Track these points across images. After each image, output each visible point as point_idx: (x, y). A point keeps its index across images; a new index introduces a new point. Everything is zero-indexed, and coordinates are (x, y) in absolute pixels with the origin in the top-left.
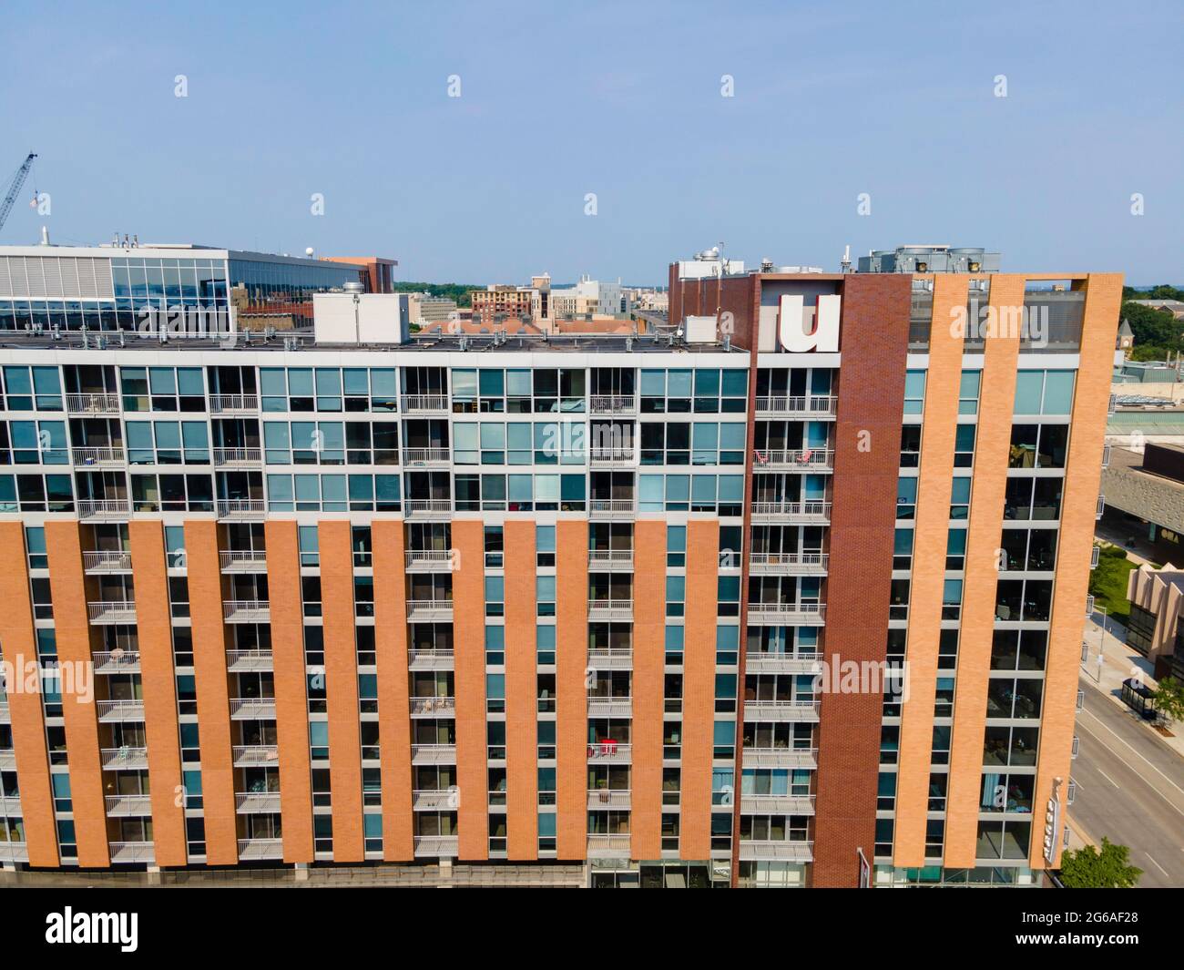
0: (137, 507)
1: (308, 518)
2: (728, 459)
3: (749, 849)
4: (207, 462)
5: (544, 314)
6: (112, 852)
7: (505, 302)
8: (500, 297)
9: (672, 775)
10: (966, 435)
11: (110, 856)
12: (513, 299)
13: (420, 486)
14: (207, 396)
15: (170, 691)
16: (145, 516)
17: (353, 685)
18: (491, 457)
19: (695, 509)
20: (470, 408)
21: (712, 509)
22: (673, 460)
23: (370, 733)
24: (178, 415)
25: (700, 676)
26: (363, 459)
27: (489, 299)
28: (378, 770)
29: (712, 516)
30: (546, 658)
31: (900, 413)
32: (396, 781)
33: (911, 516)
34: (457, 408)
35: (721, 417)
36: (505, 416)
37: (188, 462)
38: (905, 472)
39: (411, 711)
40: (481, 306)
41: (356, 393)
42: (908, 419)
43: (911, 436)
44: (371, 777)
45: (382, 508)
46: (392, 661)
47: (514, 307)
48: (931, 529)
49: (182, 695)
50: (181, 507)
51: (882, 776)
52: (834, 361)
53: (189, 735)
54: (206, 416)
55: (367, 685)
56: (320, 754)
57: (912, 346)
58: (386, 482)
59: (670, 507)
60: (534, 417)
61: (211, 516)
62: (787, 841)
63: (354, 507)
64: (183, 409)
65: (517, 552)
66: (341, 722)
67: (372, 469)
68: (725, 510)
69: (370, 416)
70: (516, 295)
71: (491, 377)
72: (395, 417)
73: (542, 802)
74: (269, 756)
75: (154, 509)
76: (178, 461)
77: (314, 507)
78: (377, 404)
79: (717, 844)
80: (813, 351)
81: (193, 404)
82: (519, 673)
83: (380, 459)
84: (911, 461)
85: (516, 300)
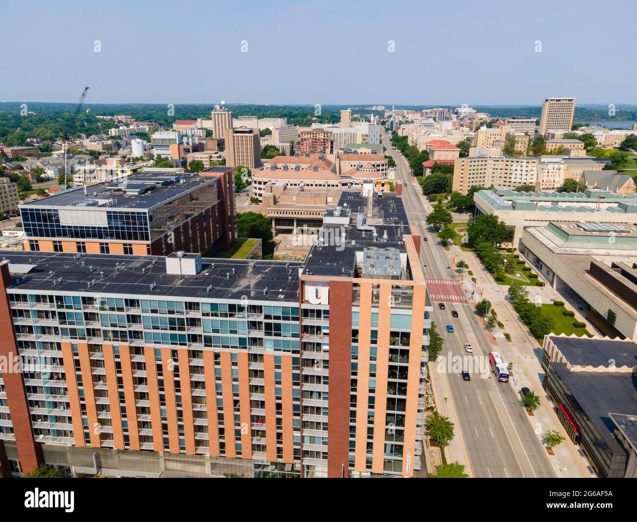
0: (105, 340)
1: (157, 346)
2: (294, 336)
3: (307, 461)
4: (125, 327)
5: (332, 152)
6: (101, 443)
7: (317, 138)
8: (314, 135)
9: (279, 436)
10: (374, 334)
11: (101, 444)
12: (321, 136)
13: (194, 338)
14: (125, 307)
15: (117, 396)
16: (107, 343)
17: (174, 398)
18: (216, 331)
19: (284, 351)
20: (208, 315)
21: (290, 351)
22: (276, 335)
23: (180, 414)
24: (116, 313)
25: (288, 404)
26: (174, 329)
27: (309, 136)
28: (183, 425)
29: (290, 354)
30: (236, 395)
31: (351, 325)
32: (189, 430)
33: (357, 358)
34: (204, 315)
35: (291, 322)
36: (219, 318)
37: (120, 327)
38: (353, 344)
39: (193, 408)
40: (305, 140)
41: (171, 309)
42: (354, 327)
43: (355, 333)
44: (181, 427)
45: (181, 344)
46: (186, 392)
47: (322, 140)
48: (363, 364)
49: (121, 397)
50: (118, 340)
51: (350, 442)
52: (327, 308)
53: (123, 409)
54: (124, 313)
55: (178, 399)
56: (165, 419)
57: (353, 304)
58: (182, 337)
59: (275, 350)
60: (228, 319)
61: (127, 344)
62: (321, 459)
63: (172, 344)
64: (118, 311)
65: (225, 360)
66: (170, 409)
67: (177, 332)
68: (294, 352)
69: (176, 316)
70: (323, 134)
71: (214, 306)
72: (184, 317)
73: (237, 440)
74: (149, 418)
75: (110, 340)
76: (117, 326)
77: (160, 343)
78: (177, 312)
79: (295, 458)
80: (320, 304)
81: (121, 309)
82: (227, 399)
83: (180, 329)
84: (356, 341)
85: (323, 137)
